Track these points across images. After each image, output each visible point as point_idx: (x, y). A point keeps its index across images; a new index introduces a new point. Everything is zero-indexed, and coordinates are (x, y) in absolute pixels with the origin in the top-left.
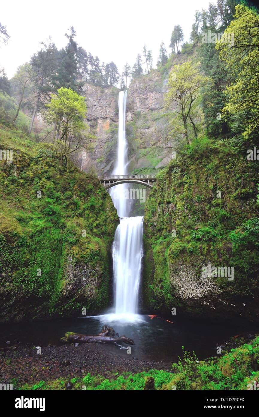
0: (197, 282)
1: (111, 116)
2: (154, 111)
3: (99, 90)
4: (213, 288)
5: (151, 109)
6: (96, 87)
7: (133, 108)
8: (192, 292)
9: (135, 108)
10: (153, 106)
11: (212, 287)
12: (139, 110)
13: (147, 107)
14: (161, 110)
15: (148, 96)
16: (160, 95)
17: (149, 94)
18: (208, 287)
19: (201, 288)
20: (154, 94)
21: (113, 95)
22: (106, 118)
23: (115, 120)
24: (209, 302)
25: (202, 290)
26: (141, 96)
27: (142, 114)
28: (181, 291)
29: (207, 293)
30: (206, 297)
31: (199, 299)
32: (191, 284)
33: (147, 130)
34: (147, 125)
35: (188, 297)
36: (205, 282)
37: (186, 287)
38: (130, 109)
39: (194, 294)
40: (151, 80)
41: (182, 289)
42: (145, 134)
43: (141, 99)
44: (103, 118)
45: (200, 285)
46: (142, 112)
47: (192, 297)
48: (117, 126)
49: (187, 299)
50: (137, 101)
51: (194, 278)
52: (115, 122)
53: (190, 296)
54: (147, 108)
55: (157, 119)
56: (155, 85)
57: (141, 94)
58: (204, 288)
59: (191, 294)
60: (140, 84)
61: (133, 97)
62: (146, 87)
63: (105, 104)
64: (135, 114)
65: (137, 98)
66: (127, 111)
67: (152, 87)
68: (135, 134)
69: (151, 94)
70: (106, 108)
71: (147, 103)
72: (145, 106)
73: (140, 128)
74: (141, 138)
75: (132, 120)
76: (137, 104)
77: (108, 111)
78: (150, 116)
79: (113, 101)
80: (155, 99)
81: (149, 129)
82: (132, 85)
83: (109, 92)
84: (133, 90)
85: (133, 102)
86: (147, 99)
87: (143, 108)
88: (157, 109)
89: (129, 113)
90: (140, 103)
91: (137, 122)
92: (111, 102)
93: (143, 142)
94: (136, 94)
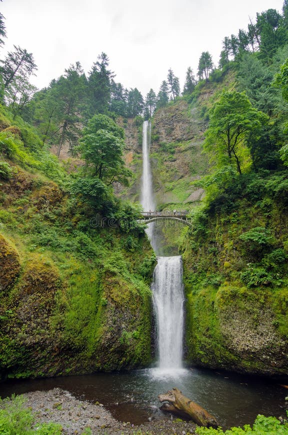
0: (254, 332)
1: (135, 147)
2: (181, 142)
4: (274, 339)
5: (177, 140)
7: (159, 139)
8: (248, 343)
9: (161, 139)
10: (180, 137)
11: (273, 337)
12: (165, 141)
13: (174, 137)
14: (188, 141)
15: (175, 127)
16: (187, 125)
17: (175, 124)
18: (268, 337)
19: (259, 339)
20: (181, 124)
21: (137, 125)
22: (130, 150)
23: (139, 151)
24: (269, 355)
25: (260, 341)
26: (167, 126)
27: (168, 145)
28: (234, 342)
29: (266, 345)
30: (266, 350)
31: (257, 352)
32: (247, 334)
33: (173, 163)
34: (173, 157)
35: (244, 349)
36: (264, 332)
37: (241, 337)
38: (154, 141)
39: (251, 346)
40: (177, 109)
41: (236, 339)
42: (171, 167)
43: (166, 129)
44: (126, 149)
45: (258, 336)
46: (167, 143)
47: (248, 350)
48: (141, 158)
49: (242, 352)
50: (162, 131)
51: (250, 328)
52: (138, 153)
53: (246, 348)
54: (174, 139)
55: (184, 151)
56: (181, 114)
57: (166, 124)
58: (262, 339)
59: (248, 346)
60: (166, 113)
61: (158, 128)
62: (173, 117)
63: (128, 135)
64: (160, 145)
65: (162, 128)
66: (151, 142)
67: (179, 117)
68: (161, 167)
69: (178, 124)
70: (129, 139)
71: (174, 133)
72: (171, 137)
73: (166, 161)
74: (166, 171)
75: (157, 152)
76: (162, 134)
77: (131, 142)
78: (176, 147)
79: (137, 131)
80: (182, 129)
81: (176, 161)
82: (157, 115)
83: (132, 121)
84: (158, 119)
85: (158, 132)
86: (173, 129)
87: (169, 139)
88: (184, 140)
89: (154, 144)
90: (165, 134)
91: (163, 154)
92: (134, 133)
93: (169, 175)
94: (162, 123)
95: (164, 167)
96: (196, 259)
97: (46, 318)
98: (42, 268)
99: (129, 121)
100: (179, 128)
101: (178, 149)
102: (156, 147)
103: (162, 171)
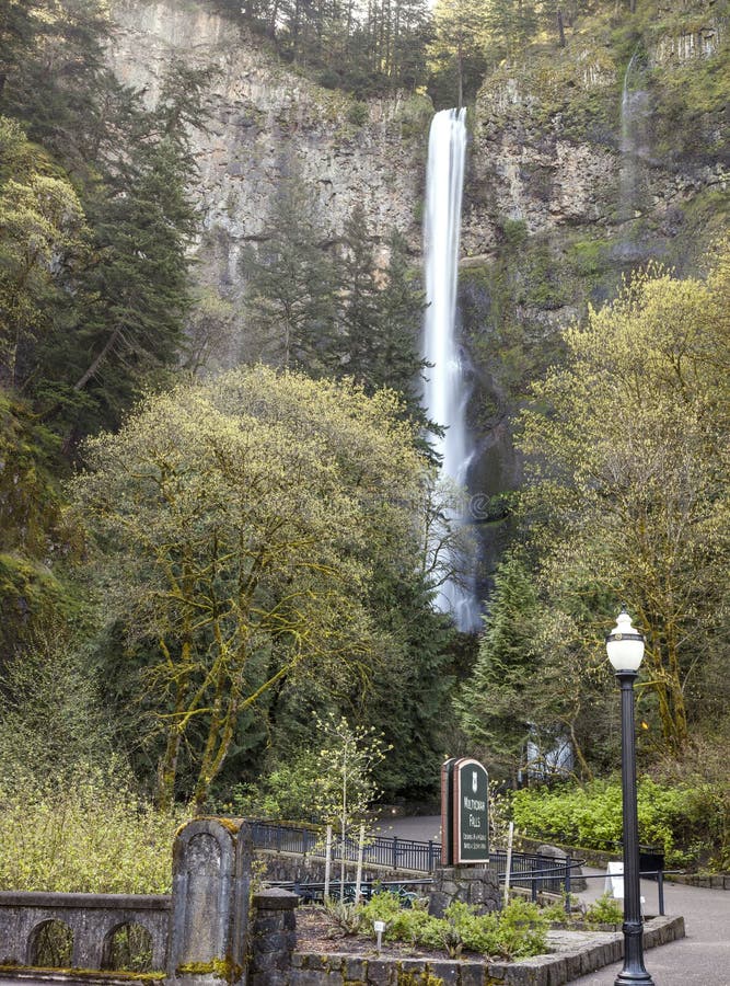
2: (581, 227)
3: (343, 104)
5: (569, 220)
6: (328, 93)
7: (494, 200)
9: (502, 202)
10: (578, 208)
12: (518, 214)
13: (554, 206)
14: (610, 228)
15: (560, 161)
16: (609, 161)
17: (561, 150)
20: (584, 152)
21: (407, 135)
26: (530, 155)
27: (531, 233)
33: (551, 315)
34: (551, 294)
38: (478, 206)
40: (571, 84)
42: (542, 330)
46: (530, 225)
50: (510, 172)
54: (554, 213)
55: (593, 272)
56: (588, 111)
57: (527, 145)
60: (526, 93)
61: (493, 155)
62: (553, 115)
63: (371, 180)
64: (499, 229)
65: (511, 158)
66: (466, 211)
67: (576, 119)
68: (502, 326)
69: (573, 150)
70: (373, 194)
71: (555, 190)
72: (546, 200)
73: (522, 302)
74: (524, 348)
75: (487, 252)
76: (509, 186)
77: (383, 209)
78: (564, 252)
79: (407, 161)
80: (589, 175)
81: (561, 311)
82: (490, 96)
83: (387, 116)
84: (492, 118)
85: (494, 174)
86: (553, 169)
87: (534, 210)
88: (595, 221)
89: (475, 219)
90: (521, 184)
91: (510, 269)
92: (395, 167)
93: (534, 368)
94: (507, 139)
95: (515, 329)
99: (372, 114)
100: (578, 168)
101: (570, 259)
102: (482, 232)
103: (506, 345)
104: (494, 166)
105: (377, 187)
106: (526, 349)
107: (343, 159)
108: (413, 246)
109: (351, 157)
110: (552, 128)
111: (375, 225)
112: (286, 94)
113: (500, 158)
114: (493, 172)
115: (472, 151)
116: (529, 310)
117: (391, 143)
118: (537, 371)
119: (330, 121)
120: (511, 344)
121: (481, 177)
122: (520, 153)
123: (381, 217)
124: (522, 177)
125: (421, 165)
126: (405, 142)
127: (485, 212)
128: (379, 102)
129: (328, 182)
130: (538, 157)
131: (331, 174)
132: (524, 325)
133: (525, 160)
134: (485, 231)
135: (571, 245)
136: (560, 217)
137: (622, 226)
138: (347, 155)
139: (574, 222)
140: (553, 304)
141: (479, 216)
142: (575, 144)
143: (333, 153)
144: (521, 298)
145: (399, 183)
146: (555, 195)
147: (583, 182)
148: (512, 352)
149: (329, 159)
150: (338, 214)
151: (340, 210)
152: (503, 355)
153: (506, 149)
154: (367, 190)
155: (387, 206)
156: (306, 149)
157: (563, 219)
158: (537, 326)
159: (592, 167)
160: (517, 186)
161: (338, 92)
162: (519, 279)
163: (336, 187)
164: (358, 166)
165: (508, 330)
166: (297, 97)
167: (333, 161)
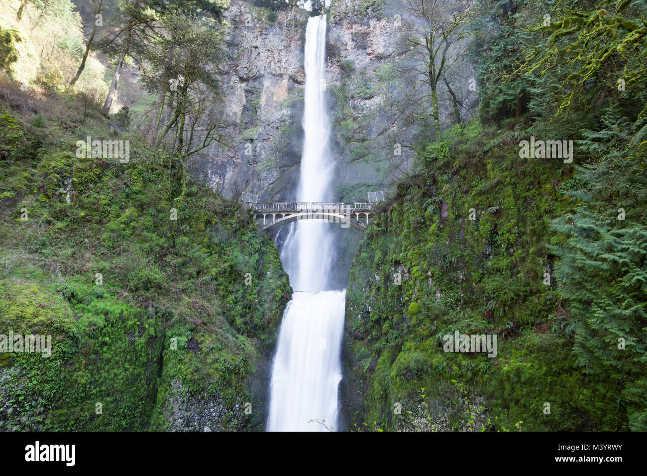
1: (291, 70)
2: (382, 61)
3: (265, 13)
5: (377, 57)
6: (258, 8)
7: (339, 54)
9: (343, 54)
10: (381, 51)
12: (351, 58)
13: (369, 51)
14: (397, 58)
15: (371, 29)
16: (396, 26)
20: (383, 22)
21: (296, 26)
22: (281, 75)
26: (357, 28)
27: (358, 66)
33: (367, 101)
34: (367, 91)
38: (331, 56)
42: (363, 110)
43: (353, 34)
44: (273, 75)
46: (357, 62)
48: (302, 92)
50: (347, 38)
52: (298, 83)
54: (369, 54)
55: (389, 78)
56: (385, 4)
57: (355, 23)
61: (338, 31)
62: (367, 8)
63: (278, 46)
64: (342, 67)
65: (347, 31)
66: (326, 60)
67: (379, 8)
68: (343, 110)
69: (378, 22)
70: (279, 53)
71: (369, 42)
72: (365, 49)
73: (352, 98)
74: (354, 120)
75: (336, 80)
76: (346, 45)
77: (284, 60)
78: (374, 71)
79: (296, 38)
80: (386, 33)
81: (373, 99)
82: (337, 4)
83: (287, 18)
84: (338, 14)
85: (339, 40)
86: (368, 34)
87: (359, 55)
88: (390, 55)
89: (330, 64)
90: (352, 43)
91: (347, 84)
92: (290, 41)
93: (359, 128)
94: (345, 22)
95: (348, 110)
96: (367, 298)
97: (40, 414)
98: (35, 316)
99: (279, 17)
100: (381, 31)
101: (378, 73)
102: (334, 70)
103: (345, 119)
104: (339, 36)
105: (281, 50)
106: (355, 120)
107: (264, 36)
108: (300, 79)
109: (267, 36)
110: (367, 14)
111: (280, 68)
112: (238, 8)
113: (342, 32)
114: (338, 39)
115: (328, 30)
116: (356, 101)
117: (289, 30)
118: (360, 129)
119: (259, 20)
120: (347, 118)
121: (332, 42)
122: (352, 28)
123: (283, 64)
124: (353, 40)
125: (303, 40)
126: (295, 29)
127: (334, 60)
128: (284, 12)
129: (256, 47)
130: (360, 28)
131: (258, 43)
132: (354, 108)
133: (354, 31)
134: (336, 69)
135: (377, 68)
136: (372, 56)
137: (404, 55)
138: (266, 34)
139: (380, 58)
140: (367, 96)
141: (332, 62)
142: (379, 20)
143: (259, 34)
144: (352, 95)
145: (292, 48)
146: (369, 45)
147: (383, 37)
148: (348, 122)
149: (257, 37)
150: (261, 63)
151: (262, 61)
152: (343, 123)
153: (345, 27)
154: (276, 51)
155: (286, 59)
156: (246, 33)
157: (373, 57)
158: (360, 108)
159: (388, 29)
160: (350, 45)
161: (263, 8)
162: (352, 87)
163: (260, 50)
164: (272, 39)
165: (345, 112)
166: (243, 11)
167: (259, 37)
